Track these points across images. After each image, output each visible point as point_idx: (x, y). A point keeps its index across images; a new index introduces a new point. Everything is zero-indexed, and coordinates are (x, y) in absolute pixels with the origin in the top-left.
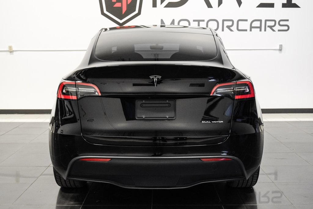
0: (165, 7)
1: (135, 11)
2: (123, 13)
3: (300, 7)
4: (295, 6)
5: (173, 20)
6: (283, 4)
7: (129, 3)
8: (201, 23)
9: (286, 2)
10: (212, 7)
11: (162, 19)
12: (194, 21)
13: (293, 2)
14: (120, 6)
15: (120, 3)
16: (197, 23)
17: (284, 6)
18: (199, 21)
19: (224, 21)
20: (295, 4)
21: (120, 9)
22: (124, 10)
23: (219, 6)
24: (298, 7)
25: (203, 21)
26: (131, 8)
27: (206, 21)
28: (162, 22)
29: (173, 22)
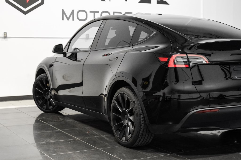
2: (27, 2)
5: (73, 11)
8: (96, 14)
12: (91, 12)
16: (93, 14)
18: (94, 12)
19: (114, 13)
25: (98, 12)
28: (63, 12)
29: (73, 12)
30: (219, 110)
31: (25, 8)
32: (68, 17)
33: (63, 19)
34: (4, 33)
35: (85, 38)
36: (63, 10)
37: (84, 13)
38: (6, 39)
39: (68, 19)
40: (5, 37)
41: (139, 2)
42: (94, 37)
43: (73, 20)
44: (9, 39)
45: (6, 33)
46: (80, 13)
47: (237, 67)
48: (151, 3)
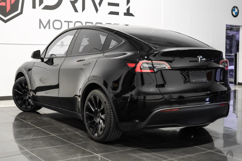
0: (43, 9)
1: (17, 10)
2: (7, 12)
3: (134, 16)
4: (132, 15)
5: (49, 20)
6: (125, 13)
7: (12, 3)
8: (70, 23)
9: (126, 12)
10: (78, 12)
11: (40, 18)
12: (65, 22)
13: (130, 12)
14: (5, 5)
15: (5, 3)
16: (67, 23)
17: (125, 14)
18: (68, 22)
19: (86, 23)
20: (131, 14)
21: (5, 7)
22: (8, 8)
23: (83, 11)
24: (133, 16)
25: (72, 22)
26: (14, 7)
28: (40, 21)
29: (49, 22)
30: (179, 109)
31: (5, 17)
32: (45, 26)
33: (40, 28)
35: (60, 45)
36: (40, 20)
37: (59, 23)
39: (45, 28)
41: (108, 14)
42: (69, 45)
43: (49, 28)
46: (55, 22)
47: (194, 72)
48: (119, 15)
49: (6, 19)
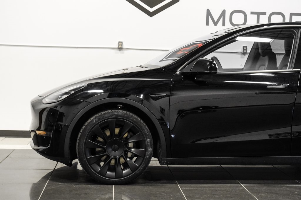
5: (224, 12)
11: (208, 8)
12: (252, 13)
16: (256, 16)
18: (258, 14)
19: (292, 15)
25: (265, 14)
27: (268, 14)
28: (209, 13)
31: (151, 7)
32: (216, 21)
33: (207, 24)
34: (119, 42)
36: (208, 11)
37: (242, 15)
38: (122, 51)
39: (216, 24)
40: (120, 49)
43: (224, 25)
44: (126, 52)
45: (122, 42)
46: (235, 15)
49: (151, 10)
